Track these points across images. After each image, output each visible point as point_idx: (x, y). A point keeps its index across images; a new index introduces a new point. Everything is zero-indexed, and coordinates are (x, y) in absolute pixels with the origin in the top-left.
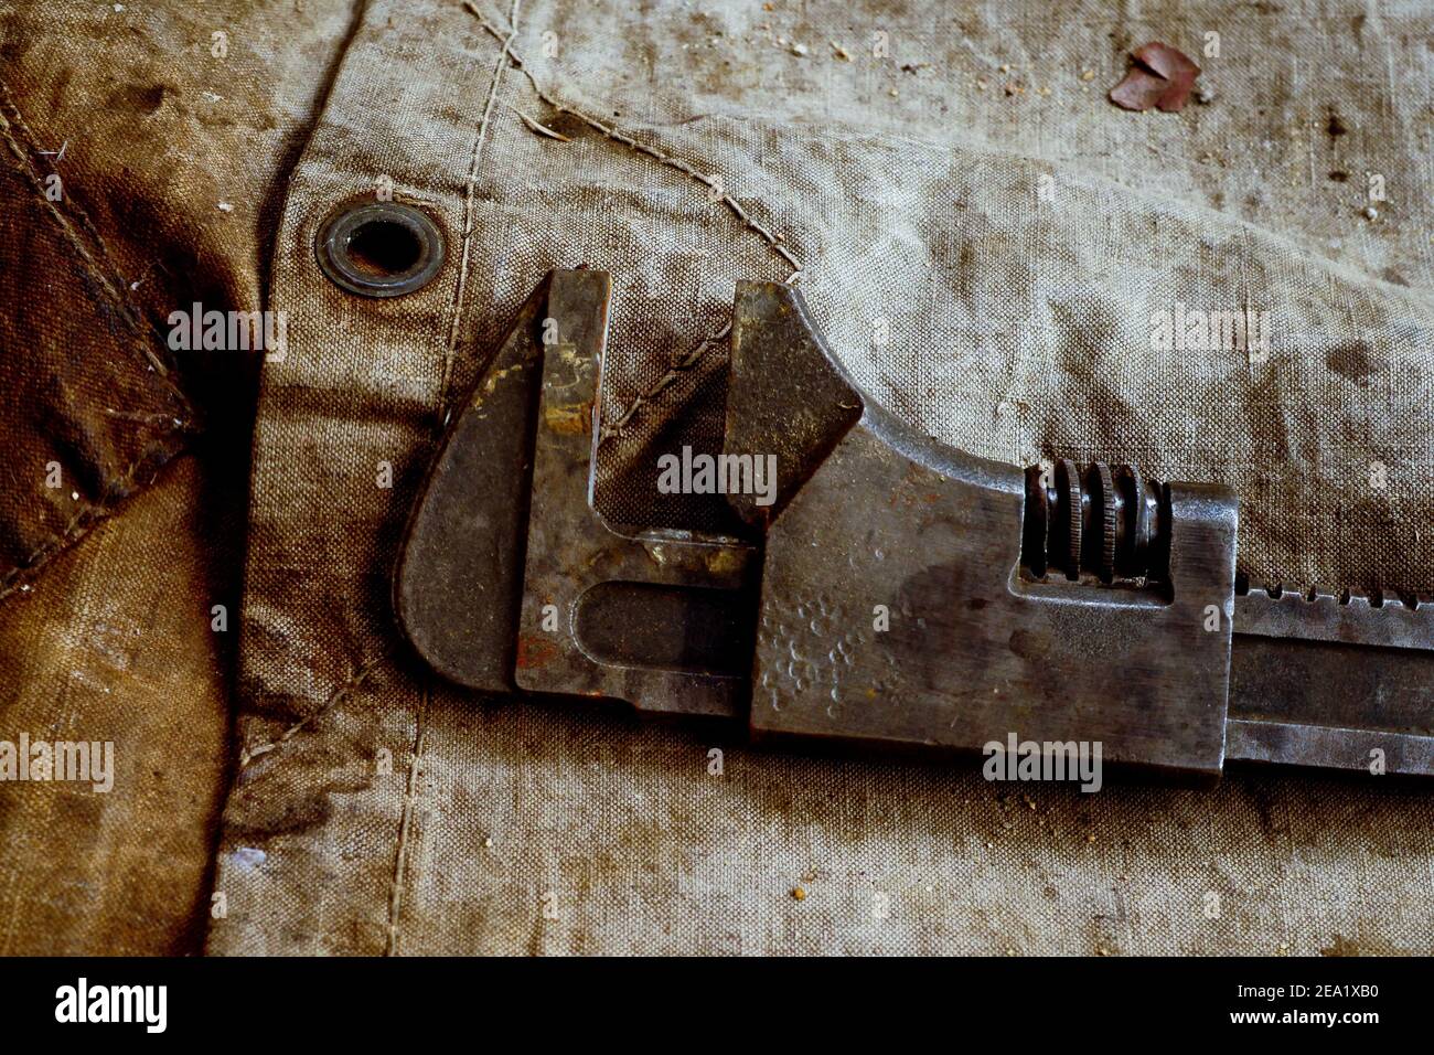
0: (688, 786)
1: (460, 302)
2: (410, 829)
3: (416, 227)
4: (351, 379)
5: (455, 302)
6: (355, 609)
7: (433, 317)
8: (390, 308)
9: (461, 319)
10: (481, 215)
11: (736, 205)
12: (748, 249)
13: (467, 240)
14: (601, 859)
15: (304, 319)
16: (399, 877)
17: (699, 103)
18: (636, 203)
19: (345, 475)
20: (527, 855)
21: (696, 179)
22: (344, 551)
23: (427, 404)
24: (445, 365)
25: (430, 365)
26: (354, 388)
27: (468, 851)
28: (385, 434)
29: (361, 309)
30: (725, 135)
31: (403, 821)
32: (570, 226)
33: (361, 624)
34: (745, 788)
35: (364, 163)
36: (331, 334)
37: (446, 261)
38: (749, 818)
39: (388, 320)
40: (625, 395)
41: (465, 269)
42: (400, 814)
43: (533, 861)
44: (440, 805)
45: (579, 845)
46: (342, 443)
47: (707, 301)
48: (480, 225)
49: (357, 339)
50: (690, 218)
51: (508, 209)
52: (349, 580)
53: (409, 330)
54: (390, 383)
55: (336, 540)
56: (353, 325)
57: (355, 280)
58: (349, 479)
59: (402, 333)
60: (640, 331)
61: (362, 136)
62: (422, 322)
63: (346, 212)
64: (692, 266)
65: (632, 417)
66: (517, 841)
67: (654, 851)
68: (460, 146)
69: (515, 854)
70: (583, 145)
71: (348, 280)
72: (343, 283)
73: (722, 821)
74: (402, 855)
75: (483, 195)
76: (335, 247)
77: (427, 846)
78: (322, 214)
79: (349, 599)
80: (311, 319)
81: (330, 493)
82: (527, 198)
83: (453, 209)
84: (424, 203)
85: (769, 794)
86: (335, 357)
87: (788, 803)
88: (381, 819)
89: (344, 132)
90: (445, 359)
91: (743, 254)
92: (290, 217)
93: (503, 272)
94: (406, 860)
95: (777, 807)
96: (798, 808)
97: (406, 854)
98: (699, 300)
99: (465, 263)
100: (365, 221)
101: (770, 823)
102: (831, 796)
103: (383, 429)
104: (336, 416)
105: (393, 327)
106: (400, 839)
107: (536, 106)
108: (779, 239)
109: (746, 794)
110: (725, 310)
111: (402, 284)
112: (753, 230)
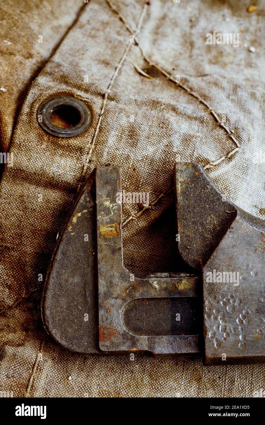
0: (159, 365)
1: (94, 143)
2: (38, 367)
3: (80, 109)
4: (43, 170)
5: (92, 143)
6: (30, 266)
7: (81, 148)
8: (64, 142)
9: (93, 151)
10: (108, 107)
11: (216, 116)
12: (218, 135)
13: (101, 117)
14: (116, 393)
15: (27, 142)
16: (29, 390)
17: (208, 68)
18: (174, 109)
19: (34, 210)
20: (85, 386)
21: (201, 102)
22: (30, 241)
23: (73, 184)
24: (83, 169)
25: (77, 168)
26: (43, 174)
27: (61, 380)
28: (53, 194)
29: (52, 141)
30: (216, 84)
31: (35, 363)
32: (145, 116)
33: (32, 273)
34: (183, 369)
35: (64, 79)
36: (37, 150)
37: (91, 125)
38: (183, 383)
39: (62, 147)
40: (156, 191)
41: (98, 129)
42: (35, 360)
43: (87, 389)
44: (53, 357)
45: (108, 385)
46: (35, 196)
47: (197, 156)
48: (107, 111)
49: (48, 153)
50: (196, 119)
51: (120, 106)
52: (30, 254)
53: (71, 152)
54: (59, 173)
55: (27, 236)
56: (47, 147)
57: (51, 128)
58: (36, 211)
59: (67, 153)
60: (167, 165)
61: (66, 68)
62: (76, 150)
63: (53, 99)
64: (193, 140)
65: (158, 201)
66: (82, 379)
67: (140, 393)
68: (106, 76)
69: (80, 385)
70: (157, 81)
71: (48, 128)
72: (46, 129)
73: (171, 383)
74: (32, 379)
75: (111, 99)
76: (45, 113)
77: (44, 376)
78: (42, 99)
79: (29, 262)
80: (30, 142)
81: (27, 216)
82: (130, 102)
83: (97, 103)
84: (86, 99)
85: (193, 373)
86: (38, 160)
87: (201, 379)
88: (26, 361)
89: (59, 65)
90: (84, 167)
91: (216, 137)
92: (30, 98)
93: (113, 133)
94: (33, 382)
95: (196, 380)
96: (204, 381)
97: (33, 379)
98: (194, 155)
99: (98, 127)
100: (60, 104)
101: (191, 387)
102: (219, 378)
103: (53, 192)
104: (34, 184)
105: (64, 150)
106: (32, 371)
107: (142, 62)
108: (232, 133)
109: (183, 372)
110: (205, 161)
111: (70, 132)
112: (222, 127)
